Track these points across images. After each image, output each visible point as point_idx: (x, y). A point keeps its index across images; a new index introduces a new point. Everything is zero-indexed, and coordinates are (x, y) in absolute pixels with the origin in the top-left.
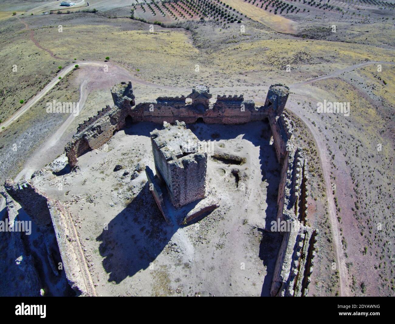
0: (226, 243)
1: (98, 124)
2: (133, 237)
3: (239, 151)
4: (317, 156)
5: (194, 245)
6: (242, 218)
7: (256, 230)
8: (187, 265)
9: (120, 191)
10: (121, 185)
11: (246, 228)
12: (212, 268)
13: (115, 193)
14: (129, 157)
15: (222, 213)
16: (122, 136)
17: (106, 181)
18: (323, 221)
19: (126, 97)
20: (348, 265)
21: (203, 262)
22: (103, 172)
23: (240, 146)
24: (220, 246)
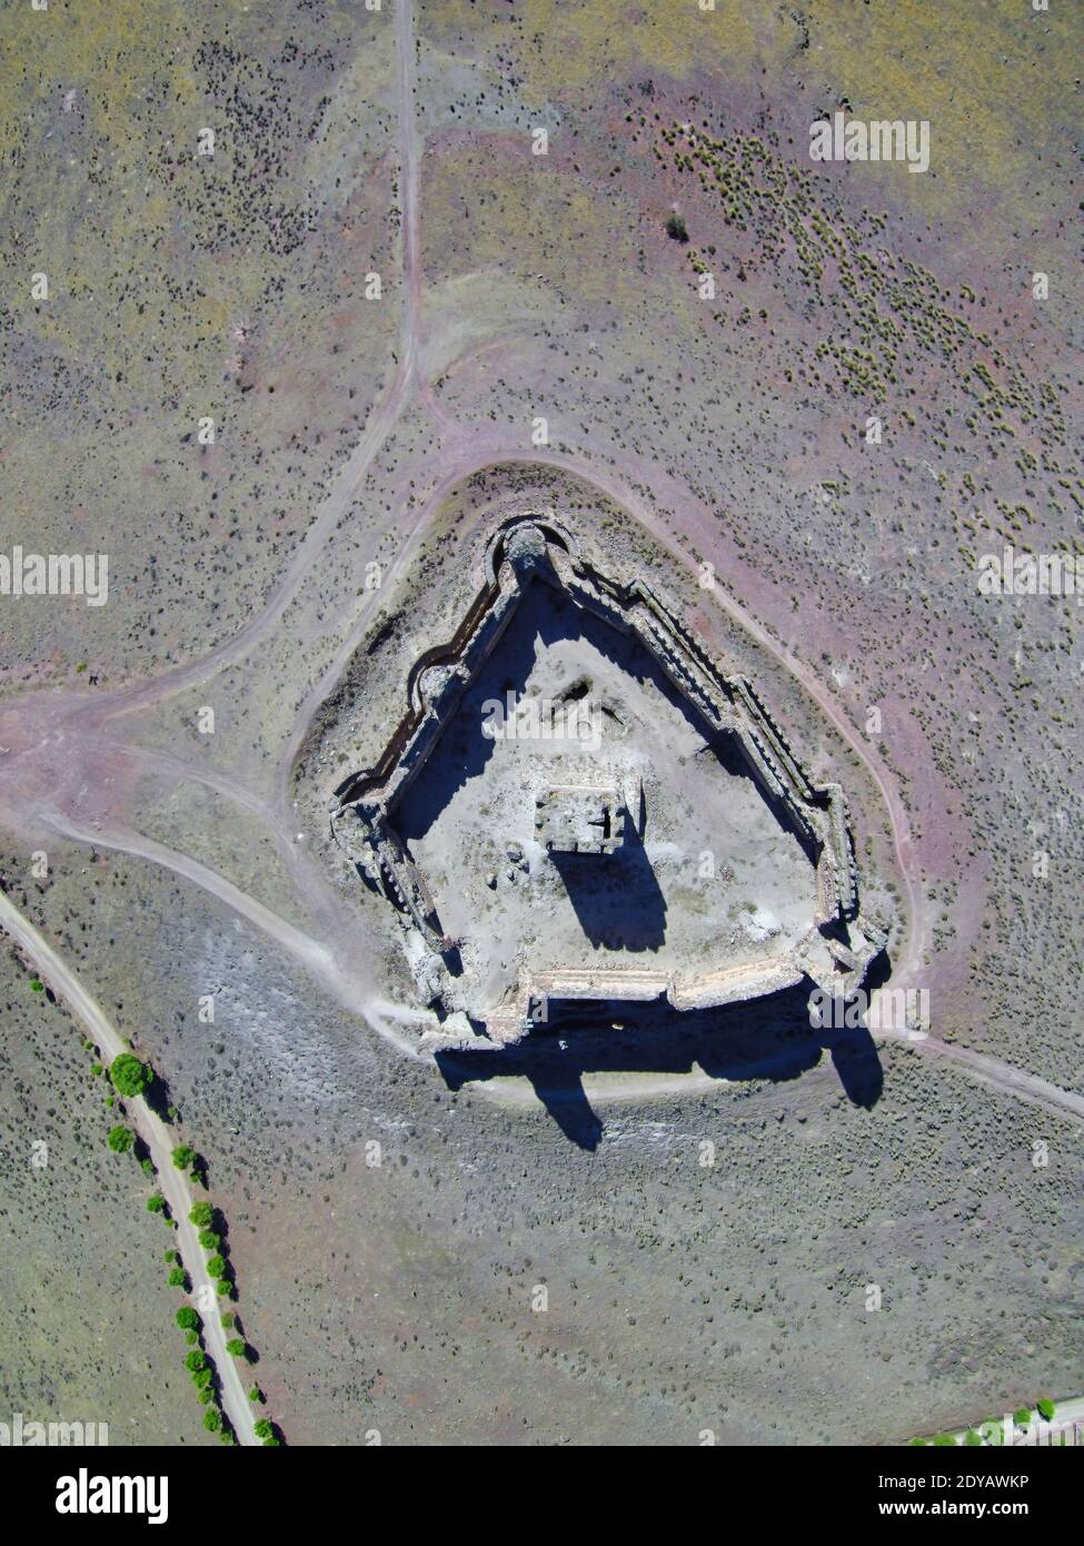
0: (692, 802)
1: (410, 888)
2: (613, 905)
3: (563, 672)
4: (634, 522)
5: (669, 840)
6: (675, 760)
7: (700, 756)
8: (686, 862)
9: (536, 894)
10: (526, 890)
11: (690, 765)
12: (708, 837)
13: (536, 903)
14: (477, 855)
15: (652, 779)
16: (421, 848)
17: (508, 908)
18: (729, 627)
19: (374, 821)
20: (795, 655)
21: (694, 842)
22: (489, 907)
23: (554, 663)
24: (690, 812)
